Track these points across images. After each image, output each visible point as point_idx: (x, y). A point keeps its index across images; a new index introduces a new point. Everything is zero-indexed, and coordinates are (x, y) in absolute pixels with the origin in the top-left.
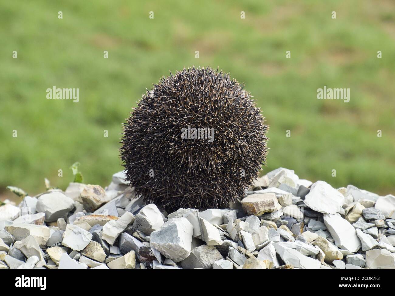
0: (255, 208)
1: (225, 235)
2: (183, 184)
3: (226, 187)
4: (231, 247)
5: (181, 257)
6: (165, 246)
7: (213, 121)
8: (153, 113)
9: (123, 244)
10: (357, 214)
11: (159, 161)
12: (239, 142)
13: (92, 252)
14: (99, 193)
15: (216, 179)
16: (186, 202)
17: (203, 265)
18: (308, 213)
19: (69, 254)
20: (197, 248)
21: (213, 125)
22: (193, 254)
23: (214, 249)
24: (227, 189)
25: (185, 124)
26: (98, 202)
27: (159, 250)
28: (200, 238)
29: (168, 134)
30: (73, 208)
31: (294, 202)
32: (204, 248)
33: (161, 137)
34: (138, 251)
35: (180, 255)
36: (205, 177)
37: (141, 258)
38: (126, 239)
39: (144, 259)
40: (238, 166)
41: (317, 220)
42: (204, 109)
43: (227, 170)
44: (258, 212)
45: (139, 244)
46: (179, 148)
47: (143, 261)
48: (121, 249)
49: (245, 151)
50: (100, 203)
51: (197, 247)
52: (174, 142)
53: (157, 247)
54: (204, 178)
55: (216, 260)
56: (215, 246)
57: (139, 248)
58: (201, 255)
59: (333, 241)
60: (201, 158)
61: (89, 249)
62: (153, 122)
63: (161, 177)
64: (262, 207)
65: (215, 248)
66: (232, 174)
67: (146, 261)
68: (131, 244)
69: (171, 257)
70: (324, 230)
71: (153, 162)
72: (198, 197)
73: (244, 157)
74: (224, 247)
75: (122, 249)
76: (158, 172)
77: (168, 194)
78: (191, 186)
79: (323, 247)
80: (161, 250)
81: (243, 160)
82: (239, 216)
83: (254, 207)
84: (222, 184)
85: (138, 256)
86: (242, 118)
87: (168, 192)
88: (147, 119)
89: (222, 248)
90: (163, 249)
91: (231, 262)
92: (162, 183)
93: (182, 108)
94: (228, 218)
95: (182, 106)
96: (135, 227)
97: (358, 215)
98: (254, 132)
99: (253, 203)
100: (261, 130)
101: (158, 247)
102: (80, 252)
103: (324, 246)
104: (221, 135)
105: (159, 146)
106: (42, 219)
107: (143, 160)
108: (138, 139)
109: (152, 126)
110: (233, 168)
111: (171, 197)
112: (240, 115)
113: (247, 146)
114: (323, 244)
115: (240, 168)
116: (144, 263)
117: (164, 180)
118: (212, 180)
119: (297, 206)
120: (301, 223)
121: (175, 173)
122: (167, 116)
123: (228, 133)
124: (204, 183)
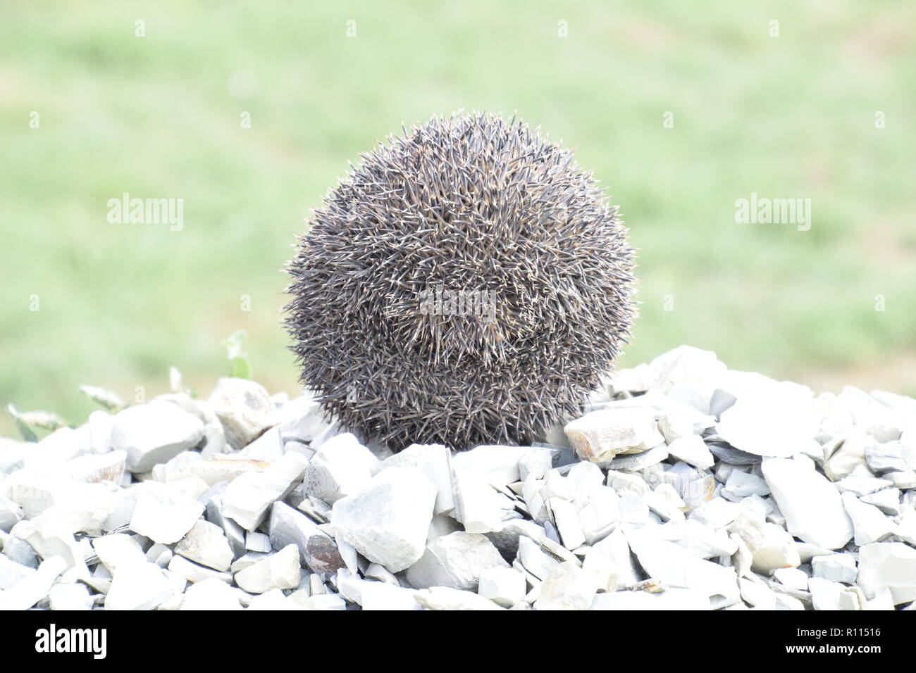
0: (590, 443)
1: (517, 509)
2: (421, 389)
3: (529, 396)
4: (526, 536)
5: (403, 559)
6: (364, 535)
7: (487, 241)
8: (348, 223)
9: (275, 529)
10: (854, 456)
11: (362, 337)
12: (555, 291)
13: (198, 546)
14: (257, 405)
15: (503, 379)
16: (433, 431)
17: (455, 580)
18: (726, 455)
19: (145, 551)
20: (441, 540)
21: (487, 249)
22: (432, 553)
23: (483, 541)
24: (531, 401)
25: (420, 248)
26: (254, 426)
27: (351, 544)
28: (452, 515)
29: (380, 270)
30: (200, 439)
31: (698, 429)
32: (457, 539)
33: (363, 278)
34: (306, 546)
35: (400, 555)
36: (476, 374)
37: (313, 561)
38: (279, 517)
39: (321, 563)
40: (559, 347)
41: (749, 472)
42: (464, 212)
43: (533, 358)
44: (597, 454)
45: (309, 530)
46: (408, 306)
47: (319, 568)
48: (271, 539)
49: (573, 310)
50: (259, 430)
51: (441, 538)
52: (396, 291)
53: (347, 536)
54: (474, 376)
55: (486, 568)
56: (485, 534)
57: (308, 538)
58: (449, 556)
59: (782, 523)
60: (461, 328)
61: (193, 539)
62: (348, 244)
63: (366, 373)
64: (607, 441)
65: (487, 539)
66: (545, 365)
67: (326, 569)
68: (292, 529)
69: (381, 560)
70: (764, 494)
71: (349, 339)
72: (460, 418)
73: (574, 325)
74: (510, 538)
75: (274, 540)
76: (363, 362)
77: (390, 413)
78: (444, 394)
79: (750, 536)
80: (357, 543)
81: (572, 331)
82: (556, 463)
83: (588, 442)
84: (520, 389)
85: (307, 559)
86: (561, 233)
87: (388, 408)
88: (335, 236)
89: (504, 540)
90: (359, 541)
91: (521, 571)
92: (370, 387)
93: (415, 210)
94: (528, 467)
95: (413, 205)
96: (308, 489)
97: (855, 460)
98: (596, 264)
99: (586, 433)
100: (615, 259)
101: (349, 536)
102: (172, 546)
103: (752, 535)
104: (506, 274)
105: (359, 300)
106: (118, 466)
107: (326, 332)
108: (316, 284)
109: (343, 254)
110: (548, 351)
111: (397, 419)
112: (559, 227)
113: (578, 298)
114: (751, 530)
115: (564, 351)
116: (320, 575)
117: (375, 382)
118: (495, 381)
119: (703, 437)
120: (706, 480)
121: (400, 364)
122: (377, 230)
123: (525, 269)
124: (473, 387)
